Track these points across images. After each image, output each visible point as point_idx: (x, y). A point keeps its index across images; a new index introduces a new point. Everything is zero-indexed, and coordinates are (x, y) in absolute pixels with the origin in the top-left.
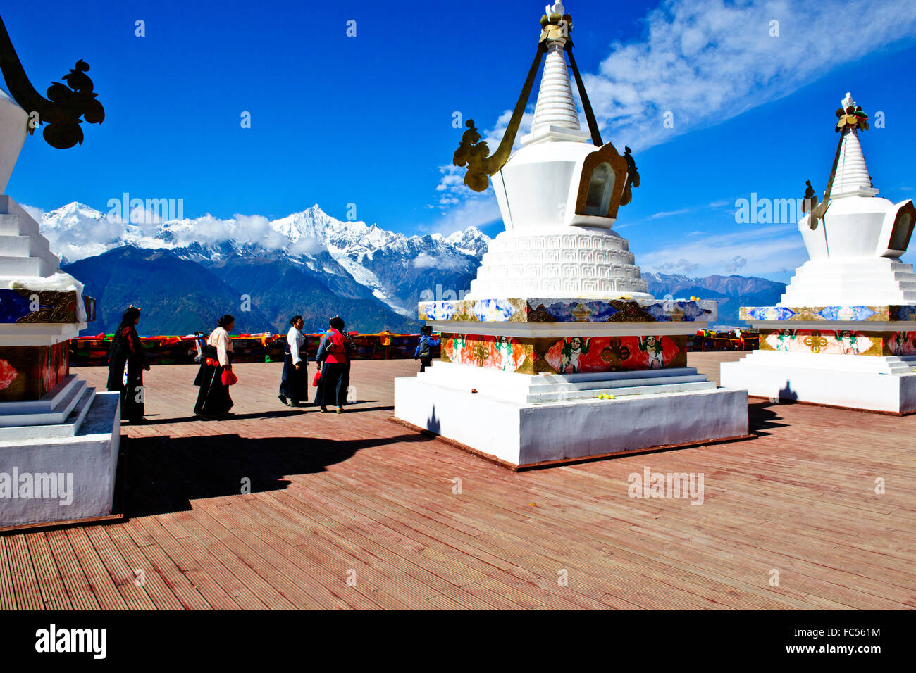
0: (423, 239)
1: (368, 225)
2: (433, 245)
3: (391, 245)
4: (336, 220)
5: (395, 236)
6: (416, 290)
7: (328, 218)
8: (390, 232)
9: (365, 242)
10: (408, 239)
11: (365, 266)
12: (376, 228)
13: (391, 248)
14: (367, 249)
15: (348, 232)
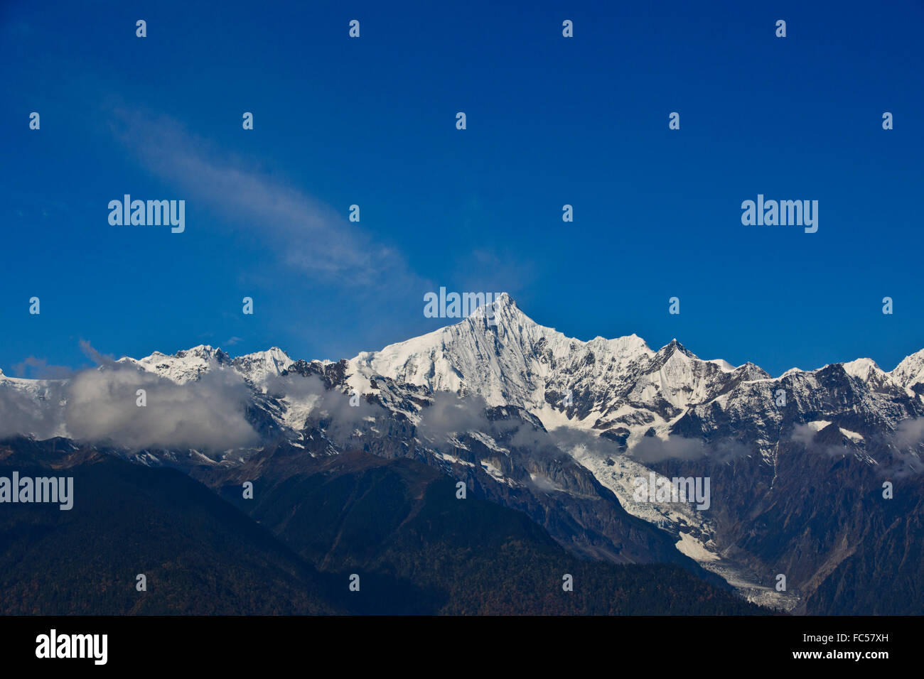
0: (818, 376)
2: (850, 393)
3: (722, 400)
4: (561, 335)
5: (734, 372)
6: (808, 532)
8: (719, 362)
9: (648, 396)
10: (773, 381)
13: (723, 406)
14: (654, 414)
15: (595, 369)
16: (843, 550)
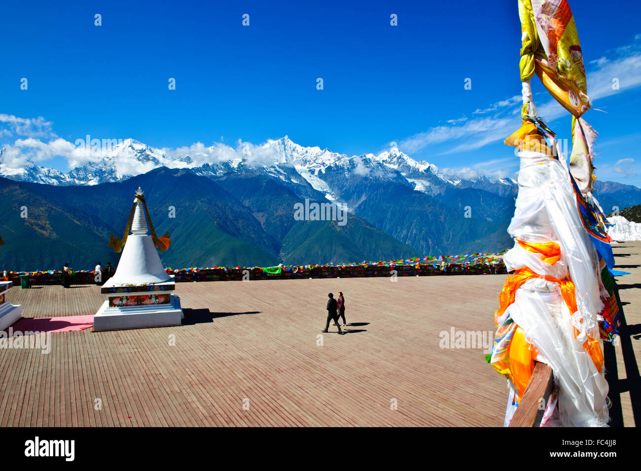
1: (322, 149)
2: (367, 162)
3: (337, 163)
4: (300, 146)
5: (340, 156)
6: (356, 194)
7: (294, 145)
8: (337, 154)
9: (320, 161)
10: (349, 158)
11: (320, 178)
12: (327, 151)
13: (337, 165)
14: (321, 166)
15: (308, 154)
16: (363, 198)
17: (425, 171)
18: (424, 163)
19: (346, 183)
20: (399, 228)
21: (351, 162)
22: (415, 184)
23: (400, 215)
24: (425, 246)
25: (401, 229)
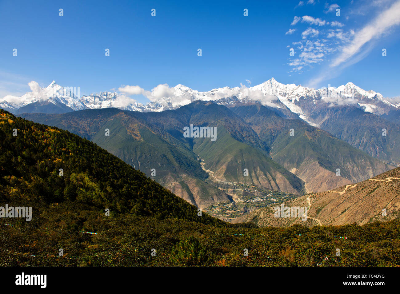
0: (324, 90)
1: (297, 85)
3: (308, 94)
4: (282, 84)
5: (310, 89)
6: (321, 115)
7: (277, 83)
8: (307, 88)
9: (296, 94)
10: (316, 91)
11: (295, 104)
12: (300, 86)
13: (308, 95)
14: (296, 96)
15: (287, 89)
16: (326, 118)
17: (373, 98)
18: (372, 92)
19: (313, 107)
20: (353, 138)
21: (318, 93)
22: (365, 107)
23: (354, 129)
24: (373, 151)
25: (355, 139)
